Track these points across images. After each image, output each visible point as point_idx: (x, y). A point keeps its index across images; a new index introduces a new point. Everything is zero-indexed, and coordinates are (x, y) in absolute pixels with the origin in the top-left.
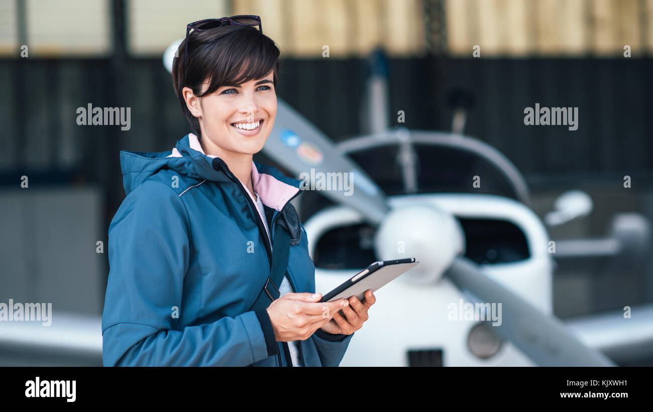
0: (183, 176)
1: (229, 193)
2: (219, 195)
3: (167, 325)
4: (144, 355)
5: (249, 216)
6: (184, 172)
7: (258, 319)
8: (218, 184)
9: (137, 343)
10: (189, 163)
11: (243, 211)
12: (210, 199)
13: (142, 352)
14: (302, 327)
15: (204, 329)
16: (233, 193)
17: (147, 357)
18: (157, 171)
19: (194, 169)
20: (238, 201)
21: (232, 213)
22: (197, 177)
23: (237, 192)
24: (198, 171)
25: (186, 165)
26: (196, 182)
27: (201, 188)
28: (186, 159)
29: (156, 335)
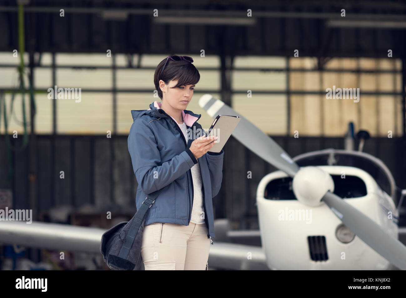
0: (152, 117)
1: (168, 121)
2: (165, 123)
3: (156, 165)
4: (150, 176)
5: (177, 129)
6: (152, 116)
7: (187, 152)
8: (165, 119)
9: (147, 173)
10: (153, 112)
11: (174, 128)
12: (161, 124)
13: (149, 175)
14: (200, 148)
15: (169, 163)
16: (170, 121)
17: (151, 176)
18: (142, 115)
19: (155, 114)
20: (172, 124)
21: (169, 128)
22: (156, 117)
23: (171, 121)
24: (156, 115)
25: (152, 113)
26: (156, 119)
27: (159, 121)
28: (152, 111)
29: (152, 169)
